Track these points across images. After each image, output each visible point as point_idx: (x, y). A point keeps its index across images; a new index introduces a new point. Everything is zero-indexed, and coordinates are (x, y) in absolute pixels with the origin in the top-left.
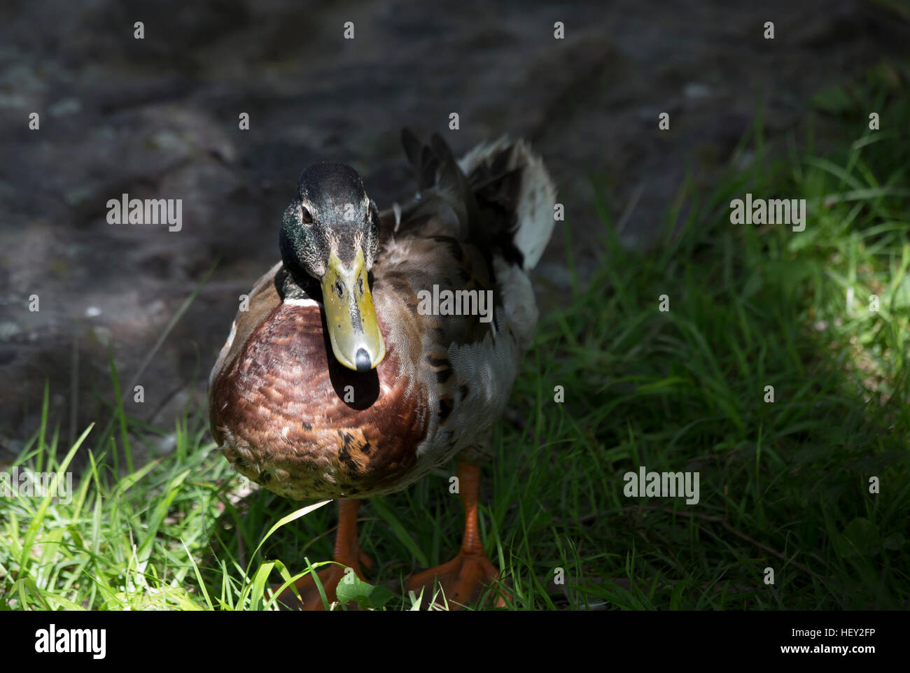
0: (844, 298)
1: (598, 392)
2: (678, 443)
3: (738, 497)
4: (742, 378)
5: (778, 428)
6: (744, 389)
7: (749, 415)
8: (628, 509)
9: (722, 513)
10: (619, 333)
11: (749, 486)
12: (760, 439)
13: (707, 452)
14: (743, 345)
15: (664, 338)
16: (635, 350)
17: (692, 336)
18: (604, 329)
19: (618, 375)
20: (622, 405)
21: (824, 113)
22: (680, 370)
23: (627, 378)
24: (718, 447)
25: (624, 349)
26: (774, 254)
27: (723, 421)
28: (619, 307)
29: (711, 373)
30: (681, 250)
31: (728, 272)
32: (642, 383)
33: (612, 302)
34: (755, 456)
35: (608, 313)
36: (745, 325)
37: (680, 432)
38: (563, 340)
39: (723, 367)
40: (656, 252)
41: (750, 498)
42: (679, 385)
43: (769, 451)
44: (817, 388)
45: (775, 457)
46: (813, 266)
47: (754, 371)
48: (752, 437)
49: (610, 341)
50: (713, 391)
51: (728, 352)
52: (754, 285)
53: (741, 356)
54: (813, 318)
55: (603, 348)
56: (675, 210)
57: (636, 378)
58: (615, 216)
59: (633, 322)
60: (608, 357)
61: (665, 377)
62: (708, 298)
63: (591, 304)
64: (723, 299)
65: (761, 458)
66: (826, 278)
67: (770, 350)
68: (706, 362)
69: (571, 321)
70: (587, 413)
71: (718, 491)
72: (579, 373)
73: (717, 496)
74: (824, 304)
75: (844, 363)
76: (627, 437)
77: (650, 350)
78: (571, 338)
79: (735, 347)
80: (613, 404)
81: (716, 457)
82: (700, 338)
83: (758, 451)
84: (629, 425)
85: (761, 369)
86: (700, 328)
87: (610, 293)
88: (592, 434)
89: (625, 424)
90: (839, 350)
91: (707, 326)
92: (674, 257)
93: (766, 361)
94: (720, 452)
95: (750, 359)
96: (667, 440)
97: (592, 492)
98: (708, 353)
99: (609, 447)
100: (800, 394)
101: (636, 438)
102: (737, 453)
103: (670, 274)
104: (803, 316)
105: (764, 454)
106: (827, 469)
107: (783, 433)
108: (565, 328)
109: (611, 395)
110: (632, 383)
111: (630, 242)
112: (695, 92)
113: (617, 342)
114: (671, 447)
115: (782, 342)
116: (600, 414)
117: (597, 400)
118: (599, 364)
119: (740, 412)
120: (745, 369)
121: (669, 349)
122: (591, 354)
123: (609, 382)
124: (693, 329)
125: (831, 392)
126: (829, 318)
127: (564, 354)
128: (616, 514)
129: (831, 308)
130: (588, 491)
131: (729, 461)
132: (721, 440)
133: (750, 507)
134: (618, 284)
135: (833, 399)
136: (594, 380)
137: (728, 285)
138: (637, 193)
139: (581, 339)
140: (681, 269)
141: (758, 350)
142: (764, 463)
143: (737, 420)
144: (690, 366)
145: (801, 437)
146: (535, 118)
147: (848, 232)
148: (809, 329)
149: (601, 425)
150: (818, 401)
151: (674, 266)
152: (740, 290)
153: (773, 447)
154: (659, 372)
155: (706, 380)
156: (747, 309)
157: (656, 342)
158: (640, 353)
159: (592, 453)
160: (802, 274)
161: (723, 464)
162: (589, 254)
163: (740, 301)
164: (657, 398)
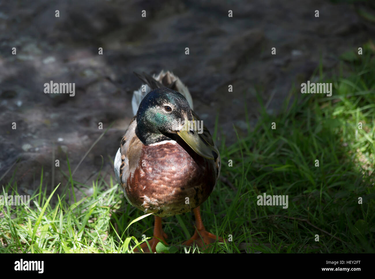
0: (354, 134)
1: (258, 171)
2: (289, 191)
3: (313, 211)
5: (329, 185)
6: (315, 169)
7: (317, 180)
8: (270, 216)
9: (307, 217)
10: (266, 148)
11: (317, 207)
12: (322, 189)
13: (301, 194)
14: (315, 152)
15: (284, 149)
16: (272, 154)
17: (295, 149)
18: (260, 146)
19: (266, 164)
20: (267, 176)
21: (346, 62)
22: (290, 162)
23: (270, 165)
24: (305, 192)
25: (268, 154)
26: (327, 117)
27: (307, 182)
28: (266, 137)
29: (302, 163)
30: (291, 115)
31: (309, 124)
32: (275, 167)
33: (264, 135)
34: (320, 195)
35: (262, 140)
36: (315, 144)
37: (290, 186)
38: (244, 150)
39: (307, 161)
41: (318, 212)
42: (289, 168)
43: (325, 193)
44: (344, 169)
45: (327, 195)
46: (342, 121)
48: (318, 188)
49: (262, 151)
50: (303, 170)
51: (309, 155)
52: (319, 129)
53: (314, 157)
54: (342, 141)
55: (260, 153)
56: (288, 100)
57: (273, 165)
58: (265, 102)
59: (272, 143)
60: (262, 157)
61: (284, 165)
62: (301, 134)
63: (255, 136)
64: (307, 134)
65: (322, 196)
66: (347, 125)
67: (325, 154)
68: (300, 158)
69: (247, 143)
70: (254, 178)
71: (305, 209)
73: (305, 211)
74: (346, 136)
75: (354, 159)
76: (269, 188)
77: (278, 154)
78: (247, 150)
79: (312, 153)
80: (264, 175)
81: (305, 196)
82: (298, 149)
83: (321, 193)
84: (270, 183)
85: (322, 161)
86: (298, 146)
87: (263, 132)
88: (256, 187)
89: (268, 183)
90: (352, 154)
91: (301, 145)
92: (288, 118)
93: (324, 158)
94: (306, 194)
95: (318, 158)
96: (285, 189)
97: (256, 209)
98: (301, 155)
99: (262, 192)
100: (337, 171)
101: (273, 189)
102: (312, 194)
103: (286, 125)
104: (338, 141)
105: (323, 195)
106: (348, 200)
107: (330, 187)
108: (245, 146)
109: (263, 172)
110: (271, 167)
111: (270, 112)
112: (296, 53)
113: (266, 151)
114: (287, 192)
115: (330, 151)
116: (259, 179)
117: (258, 174)
118: (259, 159)
119: (314, 178)
121: (286, 154)
122: (255, 156)
123: (263, 167)
124: (295, 146)
125: (349, 170)
126: (348, 141)
127: (245, 156)
128: (265, 218)
129: (349, 137)
130: (254, 209)
131: (309, 197)
132: (306, 189)
133: (318, 215)
135: (350, 173)
136: (257, 166)
137: (309, 128)
138: (273, 92)
139: (251, 150)
140: (291, 122)
142: (323, 198)
143: (312, 181)
144: (294, 160)
145: (338, 188)
146: (233, 63)
147: (356, 108)
148: (341, 146)
149: (259, 183)
150: (344, 174)
151: (288, 121)
152: (313, 131)
153: (327, 192)
154: (282, 163)
155: (301, 166)
156: (316, 138)
157: (281, 151)
158: (274, 155)
160: (338, 124)
161: (307, 198)
162: (254, 117)
163: (313, 135)
164: (281, 173)
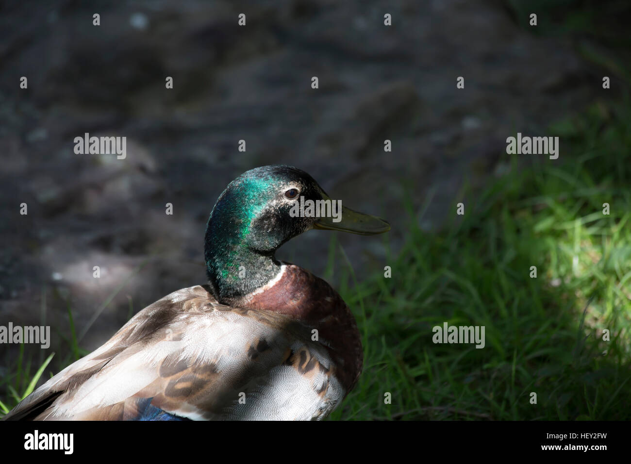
0: (571, 263)
1: (404, 328)
2: (459, 364)
3: (499, 400)
4: (502, 319)
5: (527, 353)
6: (503, 326)
7: (507, 344)
8: (425, 409)
9: (489, 411)
10: (419, 288)
11: (507, 394)
12: (515, 360)
13: (478, 370)
14: (503, 296)
15: (449, 292)
16: (429, 300)
17: (468, 290)
18: (409, 286)
19: (418, 317)
20: (421, 338)
22: (461, 314)
23: (424, 319)
24: (486, 366)
25: (422, 299)
26: (523, 234)
27: (489, 349)
28: (419, 271)
29: (481, 316)
30: (461, 232)
31: (492, 247)
32: (435, 322)
33: (414, 268)
34: (511, 372)
35: (411, 275)
36: (504, 282)
37: (460, 356)
38: (380, 293)
39: (490, 311)
40: (444, 233)
41: (508, 401)
43: (521, 369)
44: (554, 326)
45: (524, 373)
46: (550, 242)
47: (511, 314)
48: (509, 359)
49: (413, 294)
51: (492, 301)
52: (510, 254)
53: (501, 304)
54: (550, 277)
55: (408, 298)
57: (431, 319)
58: (416, 209)
59: (429, 279)
60: (412, 305)
61: (450, 318)
62: (479, 264)
63: (399, 268)
64: (489, 265)
65: (515, 373)
66: (558, 250)
67: (521, 299)
68: (477, 308)
69: (386, 281)
70: (397, 343)
71: (486, 396)
72: (391, 316)
73: (485, 400)
74: (558, 267)
76: (424, 360)
77: (440, 300)
78: (386, 291)
79: (497, 297)
80: (414, 337)
81: (485, 373)
82: (474, 291)
83: (514, 368)
84: (426, 352)
85: (515, 312)
86: (474, 285)
87: (413, 261)
88: (400, 358)
89: (422, 351)
90: (568, 300)
91: (479, 284)
92: (456, 237)
93: (518, 307)
94: (488, 370)
95: (508, 306)
96: (451, 362)
97: (400, 397)
98: (479, 301)
99: (412, 366)
100: (541, 330)
101: (430, 361)
102: (499, 370)
103: (454, 248)
104: (544, 277)
105: (517, 371)
106: (560, 381)
107: (530, 356)
108: (382, 285)
109: (413, 331)
110: (427, 322)
111: (426, 226)
112: (470, 123)
113: (418, 294)
114: (454, 366)
115: (530, 294)
116: (405, 344)
117: (404, 334)
118: (405, 310)
119: (501, 342)
120: (504, 312)
121: (452, 300)
122: (400, 303)
123: (411, 322)
124: (469, 285)
125: (563, 328)
126: (562, 277)
127: (383, 303)
128: (416, 413)
129: (563, 270)
130: (398, 396)
131: (493, 376)
132: (487, 361)
133: (508, 408)
134: (418, 255)
135: (564, 333)
136: (402, 321)
137: (493, 254)
138: (431, 192)
139: (393, 293)
140: (461, 245)
141: (513, 300)
142: (517, 377)
143: (499, 347)
144: (467, 310)
145: (543, 359)
146: (361, 141)
147: (574, 219)
148: (548, 284)
149: (406, 352)
150: (555, 334)
151: (456, 242)
152: (500, 258)
153: (523, 366)
154: (446, 315)
155: (478, 320)
156: (506, 272)
157: (444, 295)
158: (433, 302)
159: (400, 371)
160: (542, 248)
161: (489, 378)
162: (398, 235)
163: (501, 267)
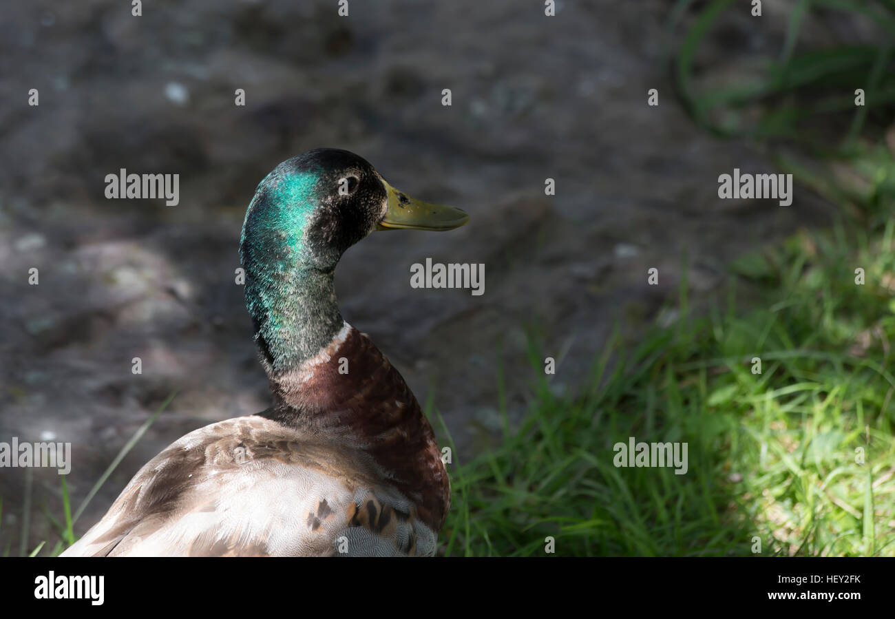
0: (758, 451)
1: (523, 530)
4: (660, 524)
6: (661, 534)
10: (545, 476)
14: (662, 493)
15: (589, 482)
16: (561, 492)
17: (614, 481)
18: (533, 472)
19: (544, 516)
21: (745, 278)
22: (602, 513)
23: (550, 519)
25: (551, 491)
26: (693, 407)
28: (547, 451)
29: (631, 518)
30: (607, 400)
31: (650, 423)
32: (566, 524)
33: (541, 446)
35: (535, 456)
36: (664, 472)
38: (492, 480)
39: (643, 513)
40: (583, 401)
42: (600, 527)
44: (730, 537)
46: (729, 419)
47: (672, 518)
49: (537, 483)
50: (632, 534)
51: (647, 499)
52: (674, 435)
53: (660, 503)
54: (728, 470)
55: (531, 489)
56: (603, 362)
57: (561, 519)
59: (559, 466)
60: (535, 498)
61: (587, 519)
63: (520, 447)
66: (741, 433)
67: (687, 498)
68: (626, 506)
69: (501, 463)
70: (513, 550)
72: (506, 512)
74: (739, 456)
75: (756, 514)
77: (575, 493)
78: (500, 479)
79: (655, 494)
82: (622, 483)
85: (678, 515)
86: (622, 474)
87: (539, 437)
90: (752, 501)
91: (629, 473)
92: (601, 406)
93: (683, 509)
95: (668, 507)
98: (628, 497)
100: (714, 542)
103: (596, 421)
104: (719, 468)
108: (496, 470)
109: (537, 534)
110: (556, 523)
111: (559, 390)
112: (624, 252)
113: (544, 483)
115: (699, 492)
116: (525, 552)
117: (523, 538)
118: (526, 504)
120: (663, 515)
121: (592, 493)
122: (519, 495)
123: (535, 522)
124: (616, 475)
125: (744, 541)
126: (743, 469)
127: (495, 494)
129: (745, 459)
134: (547, 429)
135: (745, 548)
136: (521, 519)
137: (650, 434)
138: (568, 345)
139: (509, 480)
140: (606, 418)
141: (676, 498)
144: (612, 510)
147: (764, 390)
148: (724, 480)
150: (731, 547)
151: (600, 414)
154: (582, 515)
155: (627, 524)
157: (580, 486)
158: (565, 496)
160: (719, 428)
162: (520, 400)
164: (579, 539)
